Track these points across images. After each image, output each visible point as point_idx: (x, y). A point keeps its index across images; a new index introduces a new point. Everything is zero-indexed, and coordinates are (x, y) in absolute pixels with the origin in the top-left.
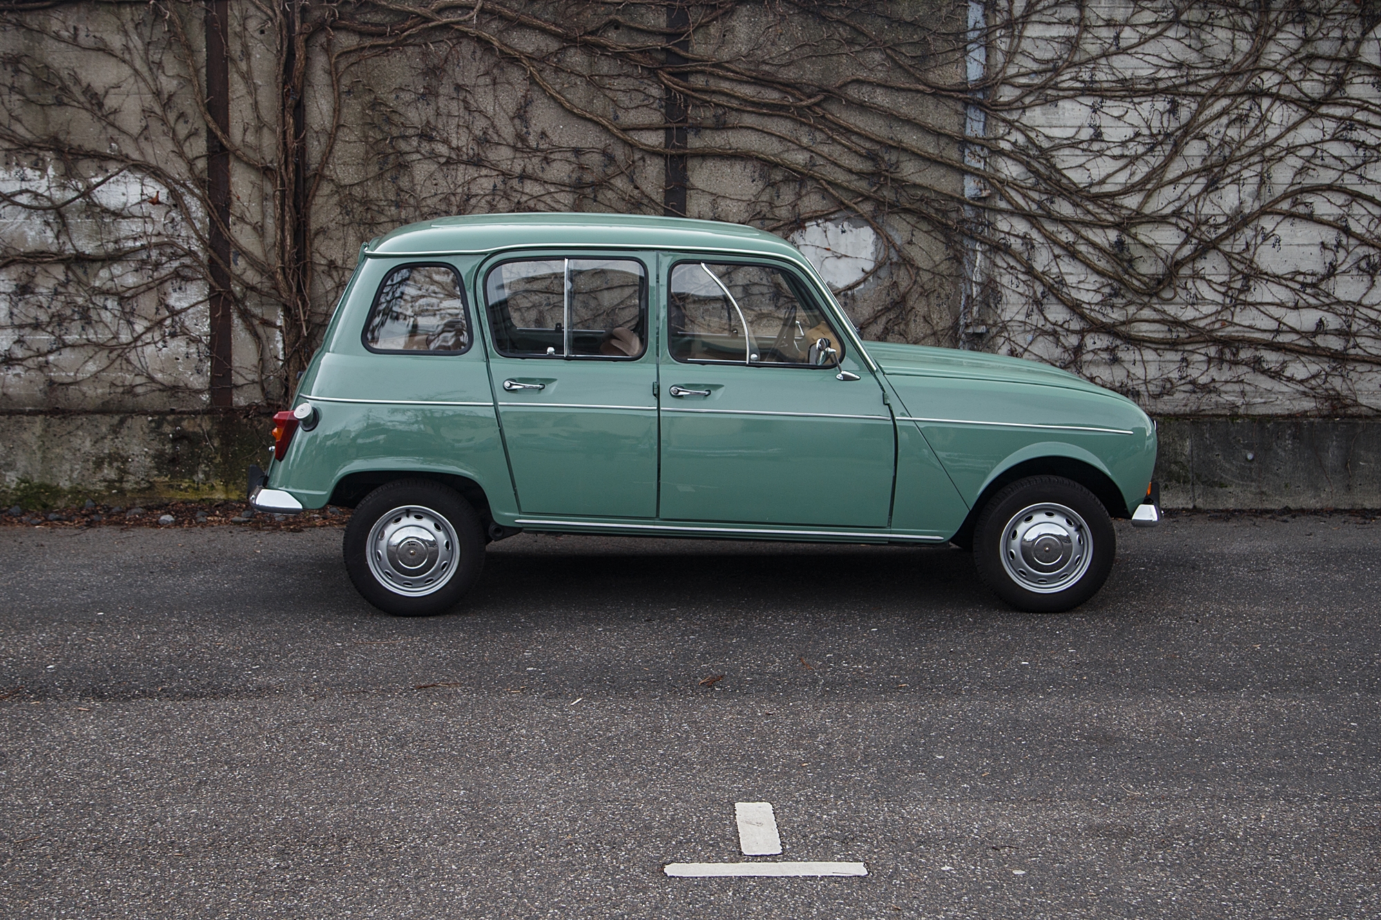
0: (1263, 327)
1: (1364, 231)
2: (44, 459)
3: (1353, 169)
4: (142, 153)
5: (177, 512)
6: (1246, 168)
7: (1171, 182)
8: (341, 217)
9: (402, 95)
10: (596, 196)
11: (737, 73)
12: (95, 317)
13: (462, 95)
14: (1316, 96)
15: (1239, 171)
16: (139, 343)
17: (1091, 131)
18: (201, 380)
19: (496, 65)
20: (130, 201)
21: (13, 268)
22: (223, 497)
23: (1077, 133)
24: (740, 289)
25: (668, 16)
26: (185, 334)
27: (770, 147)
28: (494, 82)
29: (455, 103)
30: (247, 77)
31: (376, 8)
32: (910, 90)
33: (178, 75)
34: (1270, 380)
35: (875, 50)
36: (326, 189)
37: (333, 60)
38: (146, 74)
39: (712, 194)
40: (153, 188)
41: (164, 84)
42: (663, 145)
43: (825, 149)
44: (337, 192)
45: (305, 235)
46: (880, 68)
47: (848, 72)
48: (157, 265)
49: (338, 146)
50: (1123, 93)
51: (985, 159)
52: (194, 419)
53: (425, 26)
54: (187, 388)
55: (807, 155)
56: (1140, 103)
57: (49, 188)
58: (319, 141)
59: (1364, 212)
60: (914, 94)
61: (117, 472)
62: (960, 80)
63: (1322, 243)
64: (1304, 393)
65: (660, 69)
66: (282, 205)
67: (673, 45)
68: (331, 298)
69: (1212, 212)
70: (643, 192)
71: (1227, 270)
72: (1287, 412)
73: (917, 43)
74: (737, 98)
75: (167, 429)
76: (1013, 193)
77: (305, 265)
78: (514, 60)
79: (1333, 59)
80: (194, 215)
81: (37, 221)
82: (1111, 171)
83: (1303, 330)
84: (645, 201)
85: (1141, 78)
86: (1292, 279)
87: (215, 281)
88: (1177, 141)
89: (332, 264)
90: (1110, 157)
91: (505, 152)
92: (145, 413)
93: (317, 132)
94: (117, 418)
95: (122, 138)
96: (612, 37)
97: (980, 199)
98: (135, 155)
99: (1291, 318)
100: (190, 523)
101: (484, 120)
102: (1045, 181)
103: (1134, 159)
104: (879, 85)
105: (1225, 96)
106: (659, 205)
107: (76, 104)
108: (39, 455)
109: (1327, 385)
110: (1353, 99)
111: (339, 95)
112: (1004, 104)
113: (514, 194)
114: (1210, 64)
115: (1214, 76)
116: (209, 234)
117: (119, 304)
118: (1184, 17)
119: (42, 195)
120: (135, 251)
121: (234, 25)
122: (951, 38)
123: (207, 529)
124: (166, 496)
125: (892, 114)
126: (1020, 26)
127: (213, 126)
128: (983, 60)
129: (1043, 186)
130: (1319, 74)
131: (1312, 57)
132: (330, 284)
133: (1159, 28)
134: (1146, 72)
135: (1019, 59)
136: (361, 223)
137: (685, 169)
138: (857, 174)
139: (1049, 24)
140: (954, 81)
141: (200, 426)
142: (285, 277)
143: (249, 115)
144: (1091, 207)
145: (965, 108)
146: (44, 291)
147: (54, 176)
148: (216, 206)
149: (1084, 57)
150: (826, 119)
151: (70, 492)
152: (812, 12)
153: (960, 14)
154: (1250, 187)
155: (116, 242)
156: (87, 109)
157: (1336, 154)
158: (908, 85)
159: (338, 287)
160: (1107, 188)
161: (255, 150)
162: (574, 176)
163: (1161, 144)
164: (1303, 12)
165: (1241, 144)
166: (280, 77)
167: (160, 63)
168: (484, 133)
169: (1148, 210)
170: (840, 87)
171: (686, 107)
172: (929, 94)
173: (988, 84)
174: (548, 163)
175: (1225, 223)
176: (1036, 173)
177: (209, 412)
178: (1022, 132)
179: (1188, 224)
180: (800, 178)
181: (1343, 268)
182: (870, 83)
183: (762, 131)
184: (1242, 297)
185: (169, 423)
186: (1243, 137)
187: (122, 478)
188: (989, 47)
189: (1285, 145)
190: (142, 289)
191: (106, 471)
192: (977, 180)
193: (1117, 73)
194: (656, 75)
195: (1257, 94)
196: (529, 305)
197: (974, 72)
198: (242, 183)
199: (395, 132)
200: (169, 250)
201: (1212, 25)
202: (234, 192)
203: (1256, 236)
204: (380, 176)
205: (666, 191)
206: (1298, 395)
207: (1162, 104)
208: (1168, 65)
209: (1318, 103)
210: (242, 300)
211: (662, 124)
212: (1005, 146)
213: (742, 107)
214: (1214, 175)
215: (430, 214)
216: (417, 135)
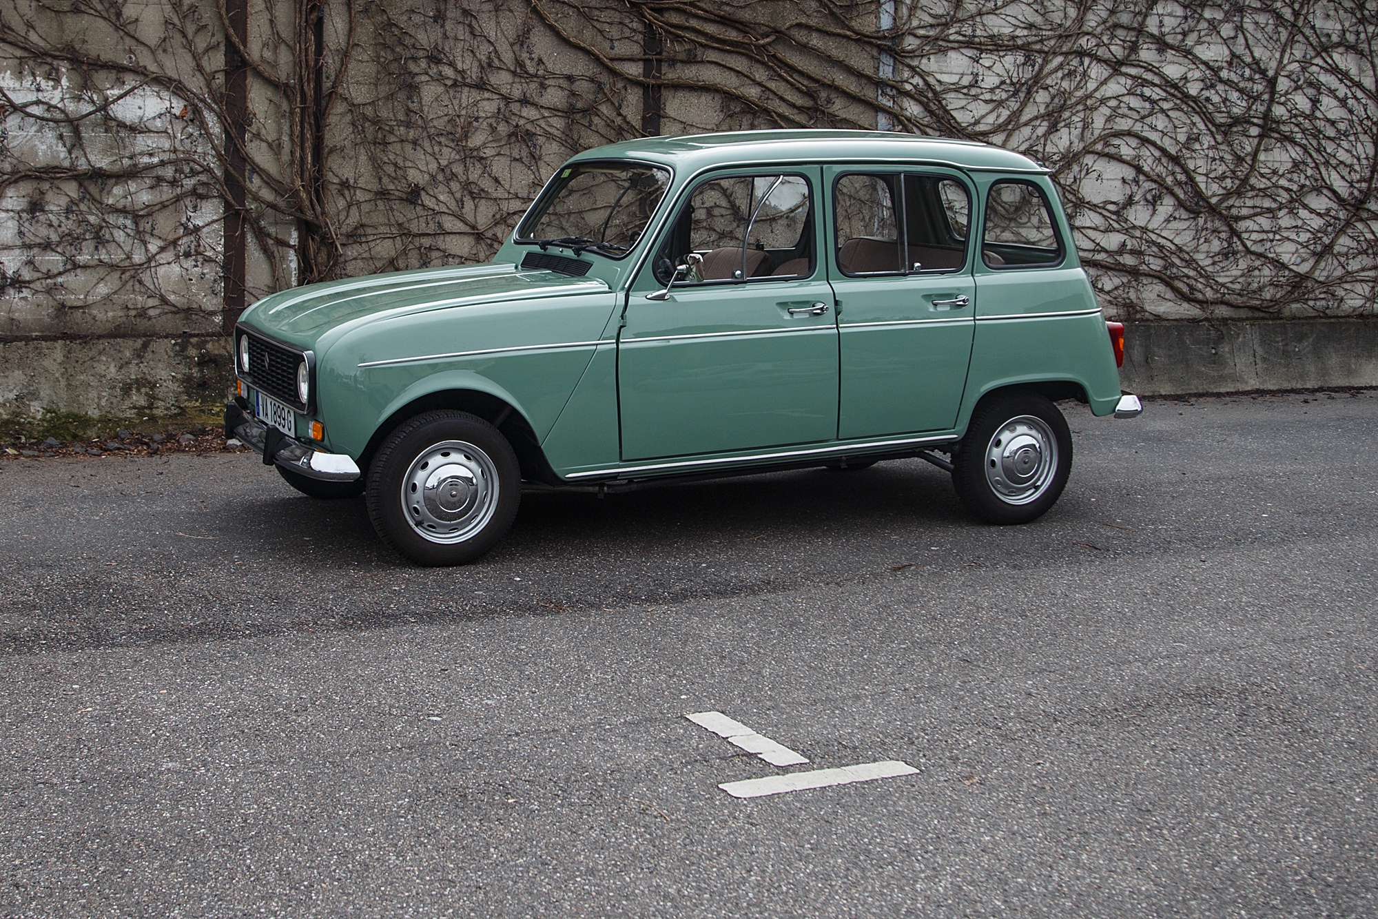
0: (1085, 248)
1: (1149, 169)
2: (69, 386)
3: (1142, 118)
4: (161, 66)
6: (1075, 114)
7: (1026, 124)
8: (353, 136)
9: (413, 17)
10: (584, 121)
11: (707, 12)
12: (107, 236)
13: (468, 19)
14: (1119, 57)
15: (1070, 117)
16: (153, 264)
17: (971, 78)
18: (215, 301)
20: (147, 115)
21: (21, 184)
23: (961, 79)
24: (704, 210)
26: (200, 254)
27: (730, 82)
28: (497, 9)
29: (461, 27)
32: (839, 35)
36: (340, 107)
39: (682, 122)
40: (178, 106)
42: (643, 76)
43: (772, 85)
44: (350, 111)
45: (322, 153)
46: (816, 14)
47: (793, 18)
48: (173, 183)
49: (352, 65)
50: (992, 47)
51: (893, 97)
52: (218, 341)
54: (200, 310)
55: (760, 89)
56: (1003, 56)
57: (62, 99)
58: (333, 59)
59: (1149, 154)
60: (842, 39)
61: (146, 398)
62: (876, 29)
63: (1123, 178)
64: (1110, 302)
65: (644, 4)
66: (301, 122)
68: (342, 217)
69: (1052, 150)
70: (625, 118)
74: (705, 35)
75: (192, 352)
77: (323, 183)
79: (1128, 29)
80: (212, 131)
81: (50, 135)
82: (983, 112)
83: (1111, 249)
84: (627, 127)
85: (1005, 35)
86: (1104, 208)
87: (231, 198)
88: (1029, 90)
89: (345, 185)
90: (983, 101)
91: (505, 77)
93: (332, 51)
94: (137, 342)
95: (140, 49)
98: (153, 67)
99: (1103, 240)
101: (487, 45)
102: (939, 119)
103: (1000, 103)
104: (815, 30)
105: (1060, 54)
106: (639, 130)
107: (93, 12)
108: (63, 383)
109: (1125, 295)
110: (1142, 61)
111: (354, 15)
112: (909, 52)
113: (513, 117)
114: (1050, 27)
115: (1053, 37)
116: (226, 151)
117: (133, 223)
119: (56, 107)
120: (150, 167)
124: (199, 421)
125: (824, 55)
127: (236, 40)
128: (892, 12)
129: (937, 124)
130: (1121, 40)
131: (1116, 26)
132: (341, 204)
134: (1007, 30)
135: (919, 13)
136: (372, 143)
137: (659, 98)
138: (799, 108)
140: (870, 29)
141: (225, 348)
142: (308, 196)
143: (266, 29)
145: (880, 54)
146: (55, 208)
147: (68, 87)
148: (232, 122)
149: (965, 15)
150: (776, 58)
151: (99, 421)
154: (1076, 131)
155: (131, 158)
156: (104, 18)
157: (1132, 106)
158: (839, 31)
159: (349, 206)
160: (981, 128)
161: (273, 67)
162: (566, 102)
163: (1018, 92)
165: (1071, 94)
168: (489, 58)
170: (788, 30)
171: (664, 41)
172: (853, 40)
173: (897, 34)
174: (543, 89)
175: (1061, 160)
176: (931, 112)
177: (224, 333)
178: (921, 77)
180: (756, 110)
181: (1136, 199)
182: (809, 27)
183: (724, 66)
185: (193, 346)
186: (1072, 89)
187: (152, 404)
189: (1099, 97)
190: (157, 208)
191: (134, 398)
192: (888, 117)
193: (988, 30)
194: (640, 10)
195: (1081, 54)
197: (886, 22)
198: (258, 99)
199: (406, 53)
200: (186, 167)
202: (251, 107)
203: (1081, 171)
204: (391, 97)
205: (644, 118)
206: (1106, 304)
207: (1019, 58)
208: (1022, 25)
209: (1121, 63)
210: (257, 220)
211: (641, 56)
212: (908, 87)
213: (709, 43)
214: (1053, 119)
215: (437, 135)
216: (427, 57)
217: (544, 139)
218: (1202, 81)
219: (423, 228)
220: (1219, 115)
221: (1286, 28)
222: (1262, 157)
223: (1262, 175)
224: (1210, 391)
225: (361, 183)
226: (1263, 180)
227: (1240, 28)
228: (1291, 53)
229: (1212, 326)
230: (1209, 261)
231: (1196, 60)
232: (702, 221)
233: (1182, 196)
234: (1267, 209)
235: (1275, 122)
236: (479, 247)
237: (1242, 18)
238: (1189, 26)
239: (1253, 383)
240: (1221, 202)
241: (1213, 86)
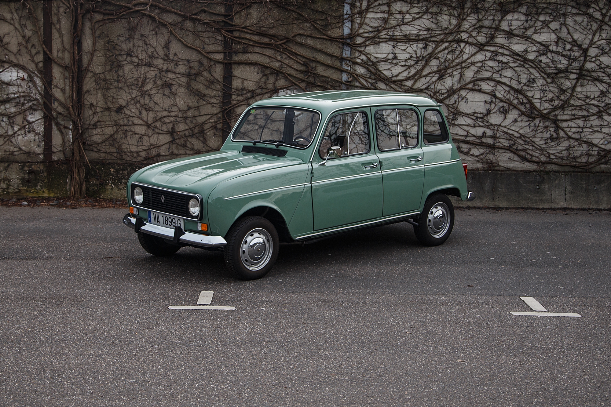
0: (461, 134)
1: (502, 96)
3: (497, 71)
4: (18, 60)
5: (29, 201)
6: (455, 71)
7: (424, 76)
8: (95, 86)
9: (120, 38)
10: (196, 79)
11: (252, 31)
13: (144, 38)
14: (483, 42)
15: (452, 72)
16: (16, 135)
17: (393, 55)
18: (40, 150)
19: (157, 27)
20: (13, 79)
22: (47, 195)
23: (387, 56)
24: (253, 116)
25: (225, 8)
26: (34, 131)
27: (265, 61)
28: (156, 34)
29: (141, 42)
30: (59, 31)
31: (110, 4)
32: (320, 38)
33: (32, 30)
34: (464, 155)
35: (307, 22)
36: (90, 75)
37: (93, 24)
38: (20, 29)
39: (242, 79)
40: (22, 74)
41: (27, 33)
42: (223, 59)
43: (287, 61)
44: (94, 76)
45: (81, 93)
46: (309, 29)
47: (297, 31)
48: (23, 104)
49: (95, 59)
50: (405, 40)
51: (350, 66)
52: (37, 165)
53: (129, 11)
54: (34, 153)
55: (280, 64)
56: (412, 44)
58: (87, 56)
59: (502, 89)
60: (323, 40)
61: (6, 185)
62: (341, 34)
63: (485, 101)
64: (478, 161)
65: (222, 29)
66: (72, 81)
67: (227, 19)
68: (91, 118)
69: (441, 88)
70: (214, 78)
71: (447, 112)
72: (471, 168)
73: (324, 19)
74: (252, 41)
75: (26, 169)
76: (361, 80)
77: (81, 104)
78: (164, 25)
79: (490, 28)
80: (38, 85)
82: (401, 71)
83: (477, 135)
84: (215, 81)
85: (413, 34)
86: (473, 115)
87: (46, 111)
88: (427, 60)
89: (92, 105)
90: (401, 66)
91: (160, 61)
92: (18, 162)
93: (86, 53)
94: (7, 164)
95: (10, 54)
96: (203, 17)
97: (348, 82)
98: (15, 61)
99: (473, 131)
100: (34, 205)
101: (152, 48)
102: (374, 75)
103: (410, 67)
104: (308, 36)
105: (446, 42)
106: (221, 83)
109: (487, 158)
110: (497, 44)
111: (95, 38)
112: (358, 44)
113: (164, 78)
114: (441, 29)
115: (442, 34)
116: (44, 92)
117: (8, 119)
118: (430, 10)
120: (14, 98)
121: (54, 10)
122: (337, 18)
123: (40, 207)
124: (25, 195)
125: (313, 48)
126: (365, 13)
127: (46, 50)
128: (350, 26)
129: (373, 77)
130: (484, 34)
131: (481, 27)
132: (91, 112)
133: (420, 15)
134: (415, 32)
135: (364, 26)
136: (103, 88)
137: (231, 68)
138: (299, 71)
139: (376, 12)
140: (338, 35)
141: (39, 167)
142: (73, 110)
143: (59, 45)
144: (393, 86)
145: (343, 46)
148: (46, 81)
149: (390, 26)
150: (288, 49)
152: (282, 7)
153: (341, 8)
154: (456, 78)
155: (7, 95)
157: (491, 65)
158: (320, 36)
159: (94, 114)
160: (399, 78)
161: (62, 59)
162: (187, 71)
163: (421, 60)
164: (478, 9)
165: (453, 61)
166: (72, 31)
167: (25, 24)
168: (152, 53)
169: (415, 87)
170: (293, 37)
171: (232, 44)
172: (328, 40)
173: (352, 36)
174: (177, 66)
175: (446, 93)
176: (371, 72)
177: (43, 162)
178: (365, 55)
179: (431, 93)
180: (277, 73)
181: (494, 111)
182: (305, 35)
183: (262, 54)
184: (453, 122)
185: (27, 166)
186: (454, 58)
187: (8, 187)
188: (352, 22)
189: (470, 62)
190: (17, 113)
191: (2, 185)
192: (347, 74)
193: (404, 33)
194: (220, 31)
195: (459, 41)
196: (169, 122)
197: (346, 31)
198: (57, 73)
199: (117, 53)
200: (28, 98)
201: (441, 14)
202: (54, 76)
203: (459, 98)
204: (111, 70)
205: (224, 77)
206: (475, 162)
207: (421, 45)
208: (424, 29)
209: (484, 45)
210: (56, 119)
211: (222, 51)
212: (358, 61)
213: (254, 44)
214: (442, 73)
215: (131, 85)
216: (126, 54)
217: (177, 87)
218: (538, 52)
219: (125, 122)
220: (549, 69)
221: (596, 23)
222: (579, 89)
223: (579, 99)
224: (533, 207)
225: (99, 104)
226: (579, 101)
227: (564, 24)
228: (600, 35)
229: (538, 174)
230: (544, 142)
231: (533, 42)
232: (253, 120)
233: (524, 109)
234: (583, 116)
235: (588, 71)
236: (149, 130)
237: (565, 19)
238: (529, 25)
239: (562, 204)
240: (549, 113)
241: (544, 54)
